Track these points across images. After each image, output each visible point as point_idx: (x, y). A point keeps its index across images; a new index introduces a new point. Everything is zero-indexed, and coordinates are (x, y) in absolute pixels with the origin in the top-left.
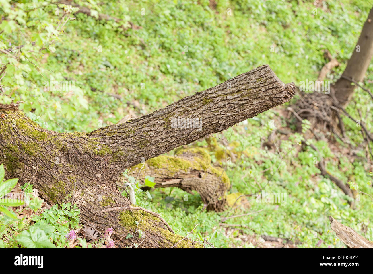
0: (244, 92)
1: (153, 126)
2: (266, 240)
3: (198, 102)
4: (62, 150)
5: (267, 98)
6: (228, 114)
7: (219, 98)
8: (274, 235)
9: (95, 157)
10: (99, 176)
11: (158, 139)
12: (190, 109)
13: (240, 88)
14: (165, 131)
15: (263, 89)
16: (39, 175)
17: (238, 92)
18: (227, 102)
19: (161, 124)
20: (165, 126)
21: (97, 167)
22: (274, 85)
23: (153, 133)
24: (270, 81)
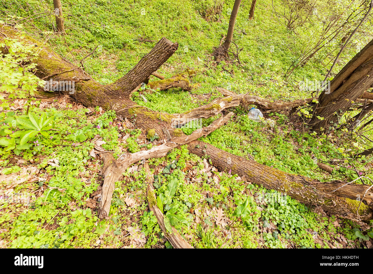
0: (157, 52)
1: (132, 74)
2: (205, 95)
3: (143, 61)
4: (105, 92)
5: (166, 52)
6: (155, 63)
7: (150, 57)
9: (116, 91)
10: (120, 97)
11: (135, 79)
12: (141, 64)
13: (155, 50)
14: (136, 75)
15: (163, 48)
16: (100, 102)
17: (155, 52)
18: (152, 58)
19: (134, 73)
20: (135, 73)
21: (118, 95)
22: (167, 45)
23: (132, 77)
24: (165, 43)
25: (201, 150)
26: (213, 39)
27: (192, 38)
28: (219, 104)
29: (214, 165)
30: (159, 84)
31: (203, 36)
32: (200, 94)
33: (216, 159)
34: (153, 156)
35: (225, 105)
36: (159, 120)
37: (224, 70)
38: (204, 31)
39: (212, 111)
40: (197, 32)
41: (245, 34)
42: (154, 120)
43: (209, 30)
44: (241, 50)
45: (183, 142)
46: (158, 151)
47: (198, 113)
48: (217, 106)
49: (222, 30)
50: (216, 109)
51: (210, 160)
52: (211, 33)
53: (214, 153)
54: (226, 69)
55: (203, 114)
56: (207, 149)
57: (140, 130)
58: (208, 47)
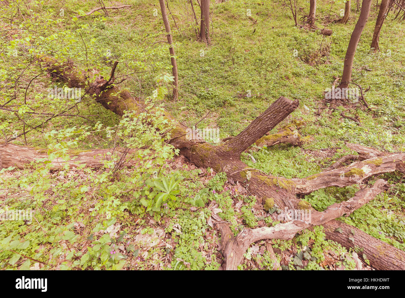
0: (274, 112)
1: (244, 135)
2: (323, 151)
3: (257, 121)
4: (216, 153)
5: (285, 111)
6: (271, 123)
7: (265, 117)
8: (326, 147)
9: (228, 152)
10: (231, 159)
11: (247, 140)
12: (255, 125)
13: (272, 110)
14: (249, 136)
15: (282, 108)
16: (211, 163)
17: (272, 112)
18: (268, 118)
19: (247, 134)
20: (248, 134)
21: (230, 156)
22: (286, 104)
23: (245, 139)
24: (284, 103)
25: (344, 236)
26: (322, 83)
27: (295, 86)
28: (362, 169)
29: (373, 266)
30: (264, 140)
31: (309, 82)
32: (316, 150)
33: (375, 256)
34: (278, 237)
35: (371, 170)
36: (276, 186)
37: (344, 117)
38: (310, 76)
39: (350, 178)
40: (300, 79)
41: (369, 71)
42: (270, 187)
43: (315, 74)
44: (367, 90)
45: (318, 221)
46: (285, 231)
47: (327, 180)
48: (358, 171)
49: (333, 71)
50: (357, 176)
51: (364, 256)
52: (318, 78)
53: (370, 245)
54: (347, 115)
55: (337, 181)
56: (354, 236)
57: (255, 197)
58: (316, 93)
